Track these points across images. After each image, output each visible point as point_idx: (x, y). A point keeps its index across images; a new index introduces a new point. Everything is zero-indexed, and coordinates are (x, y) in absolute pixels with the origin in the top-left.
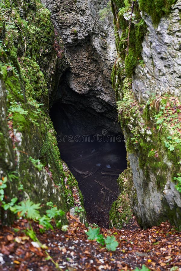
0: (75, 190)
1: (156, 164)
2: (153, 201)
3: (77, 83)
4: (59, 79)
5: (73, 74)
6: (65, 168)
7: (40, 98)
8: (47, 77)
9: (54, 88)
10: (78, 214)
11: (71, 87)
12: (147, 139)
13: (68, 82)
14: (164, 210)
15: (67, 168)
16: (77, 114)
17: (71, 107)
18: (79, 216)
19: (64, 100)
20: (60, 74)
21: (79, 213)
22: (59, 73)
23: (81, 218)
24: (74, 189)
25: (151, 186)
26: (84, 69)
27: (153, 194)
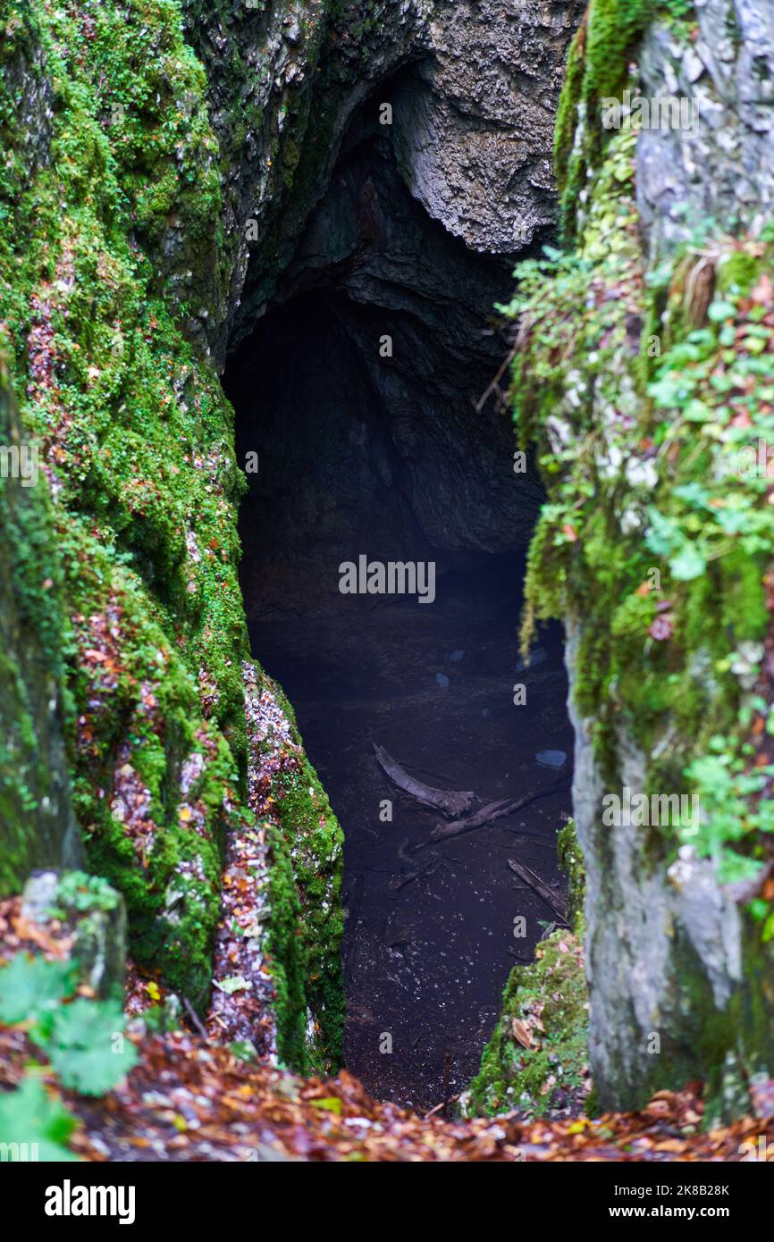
0: (250, 852)
1: (656, 687)
2: (634, 943)
3: (465, 169)
4: (339, 125)
5: (438, 100)
6: (271, 728)
7: (162, 231)
8: (250, 97)
9: (290, 183)
10: (74, 915)
11: (416, 194)
12: (622, 515)
13: (399, 158)
14: (677, 1008)
15: (286, 725)
16: (447, 391)
17: (414, 336)
18: (73, 927)
19: (369, 278)
20: (347, 86)
21: (85, 913)
22: (337, 82)
23: (88, 946)
24: (247, 840)
25: (627, 840)
26: (519, 77)
27: (636, 892)
